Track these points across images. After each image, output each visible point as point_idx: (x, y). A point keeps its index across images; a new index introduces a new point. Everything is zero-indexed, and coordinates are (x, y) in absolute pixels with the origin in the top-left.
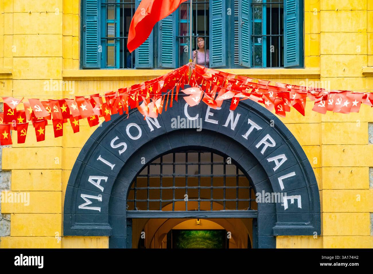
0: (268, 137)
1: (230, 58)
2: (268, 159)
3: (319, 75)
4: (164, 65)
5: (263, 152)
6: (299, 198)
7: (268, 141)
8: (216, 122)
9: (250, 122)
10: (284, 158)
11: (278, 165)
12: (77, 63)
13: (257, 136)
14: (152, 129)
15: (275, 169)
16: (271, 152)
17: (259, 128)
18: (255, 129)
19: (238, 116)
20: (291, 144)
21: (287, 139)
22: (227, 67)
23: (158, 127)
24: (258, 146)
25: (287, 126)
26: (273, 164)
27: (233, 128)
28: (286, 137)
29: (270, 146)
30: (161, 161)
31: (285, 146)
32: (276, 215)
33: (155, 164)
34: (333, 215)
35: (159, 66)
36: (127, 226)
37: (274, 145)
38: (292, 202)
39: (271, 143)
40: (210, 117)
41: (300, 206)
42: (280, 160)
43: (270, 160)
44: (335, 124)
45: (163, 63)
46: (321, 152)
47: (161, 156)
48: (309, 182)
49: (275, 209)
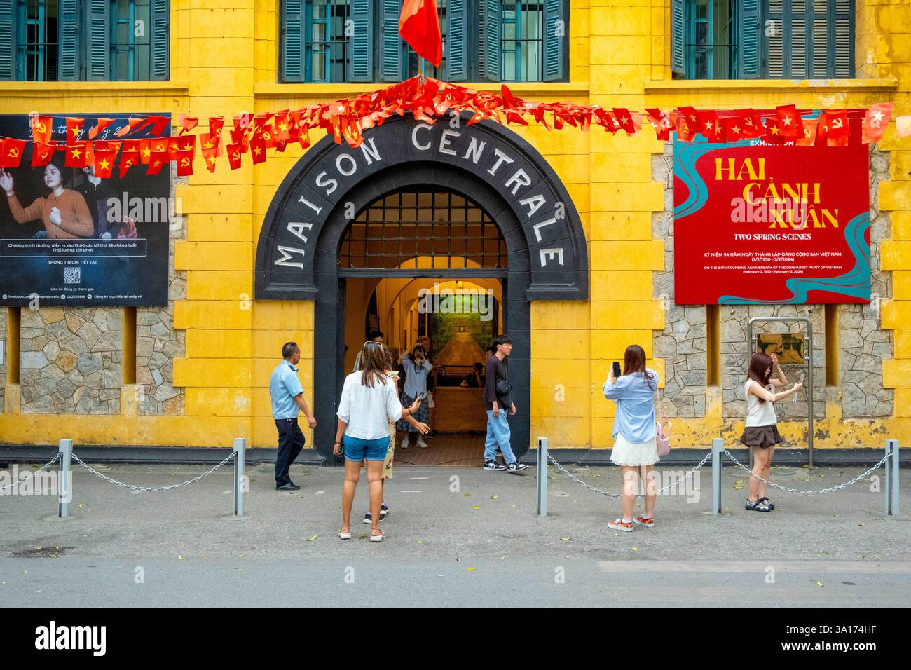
0: (521, 172)
1: (473, 69)
2: (520, 202)
3: (588, 92)
4: (387, 78)
5: (514, 192)
6: (561, 252)
7: (521, 177)
8: (453, 153)
9: (497, 152)
10: (541, 200)
11: (534, 209)
12: (274, 76)
13: (506, 171)
14: (370, 162)
15: (530, 215)
16: (525, 192)
17: (509, 161)
18: (504, 162)
19: (482, 145)
20: (551, 182)
21: (546, 176)
22: (469, 80)
23: (378, 158)
24: (508, 184)
25: (547, 159)
26: (528, 208)
27: (475, 161)
28: (543, 173)
29: (524, 184)
30: (384, 203)
31: (542, 184)
32: (530, 275)
33: (376, 208)
34: (604, 273)
35: (380, 80)
36: (339, 287)
37: (529, 183)
38: (552, 257)
39: (525, 181)
40: (446, 147)
41: (561, 262)
42: (536, 203)
43: (523, 202)
44: (608, 155)
45: (385, 75)
46: (589, 191)
47: (383, 197)
48: (573, 231)
49: (530, 266)
